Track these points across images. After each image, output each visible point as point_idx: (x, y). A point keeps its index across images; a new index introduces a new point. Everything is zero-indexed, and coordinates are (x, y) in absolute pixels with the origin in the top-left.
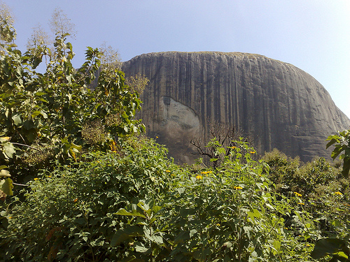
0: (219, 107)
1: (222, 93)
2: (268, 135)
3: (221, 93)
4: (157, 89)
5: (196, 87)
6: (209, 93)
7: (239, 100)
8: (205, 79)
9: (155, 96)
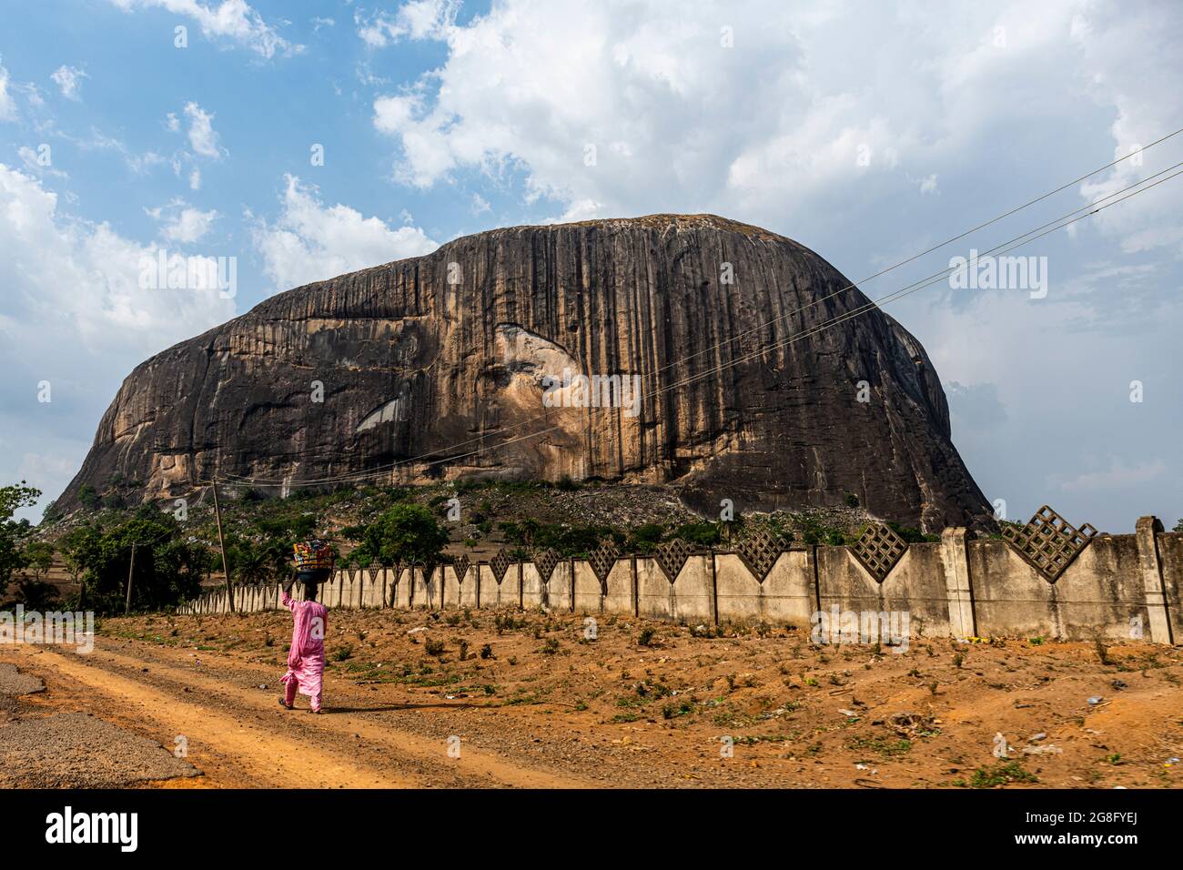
0: (617, 339)
1: (621, 308)
2: (717, 390)
3: (618, 310)
4: (489, 309)
5: (567, 301)
6: (594, 309)
7: (656, 321)
8: (586, 283)
9: (485, 323)
